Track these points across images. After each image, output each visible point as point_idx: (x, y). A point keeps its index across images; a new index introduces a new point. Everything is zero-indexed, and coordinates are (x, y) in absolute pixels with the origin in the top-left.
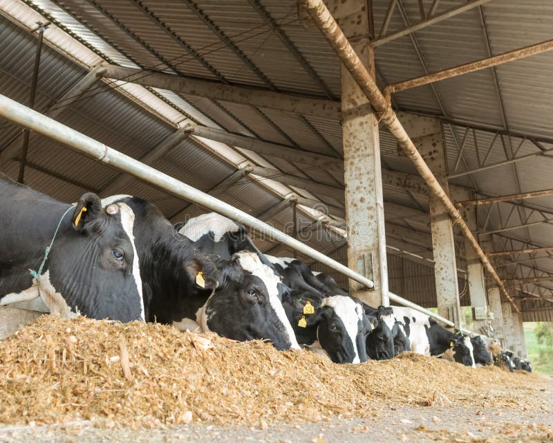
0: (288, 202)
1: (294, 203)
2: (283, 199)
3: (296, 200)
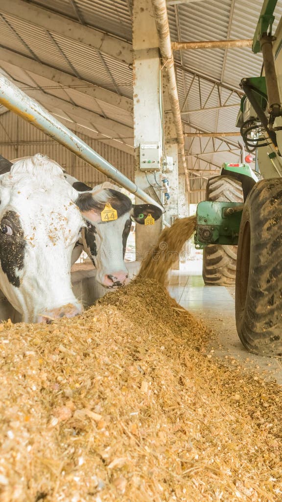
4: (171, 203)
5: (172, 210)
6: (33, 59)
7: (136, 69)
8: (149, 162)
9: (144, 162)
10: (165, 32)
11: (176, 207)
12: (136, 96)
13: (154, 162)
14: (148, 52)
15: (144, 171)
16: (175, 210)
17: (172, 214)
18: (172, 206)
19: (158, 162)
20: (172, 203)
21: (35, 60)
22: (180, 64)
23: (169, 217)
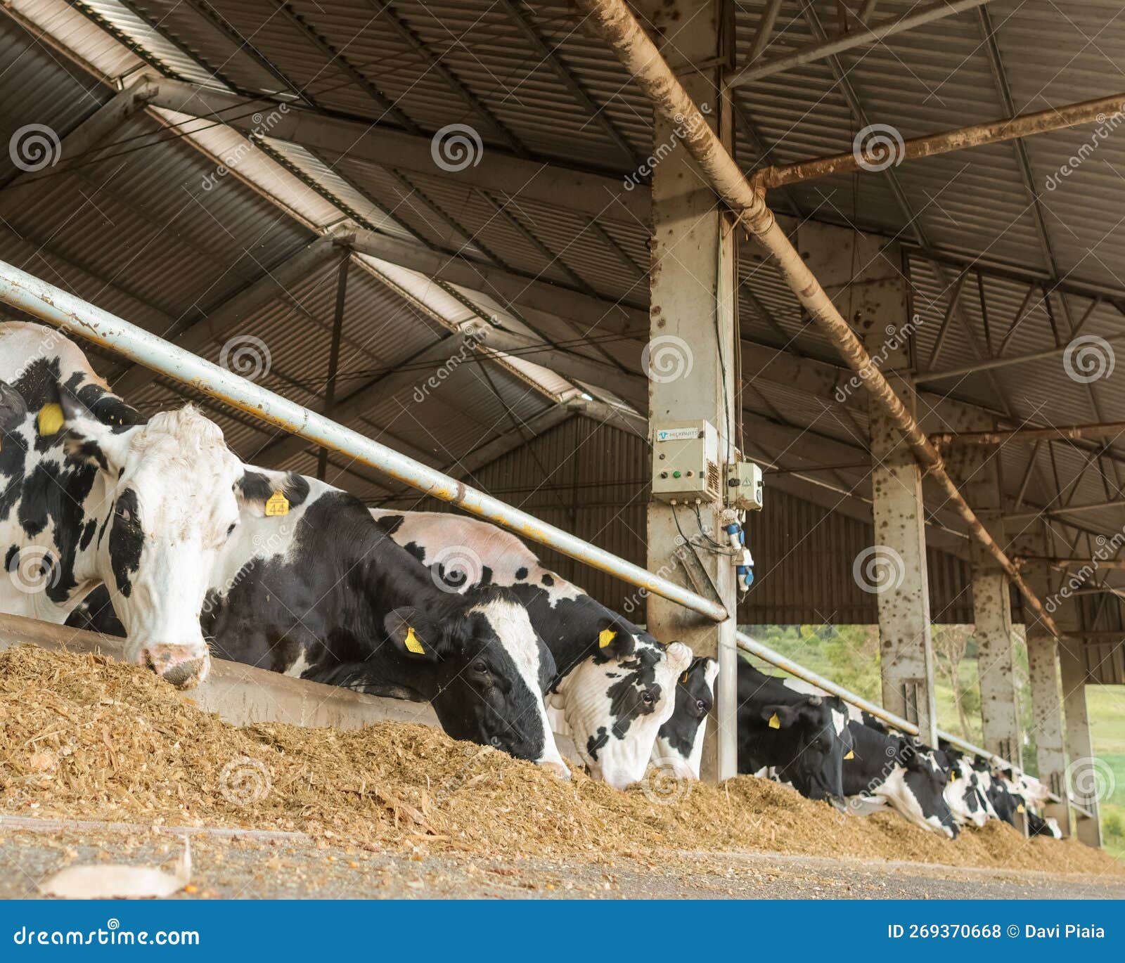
0: (327, 246)
1: (345, 247)
2: (315, 237)
3: (353, 238)
4: (900, 641)
5: (905, 662)
6: (576, 290)
7: (660, 246)
8: (676, 476)
9: (664, 476)
10: (696, 138)
11: (918, 655)
12: (657, 310)
13: (689, 474)
14: (689, 202)
15: (665, 502)
16: (915, 663)
17: (905, 676)
18: (905, 650)
19: (701, 474)
20: (905, 640)
21: (581, 292)
22: (917, 243)
23: (899, 685)
